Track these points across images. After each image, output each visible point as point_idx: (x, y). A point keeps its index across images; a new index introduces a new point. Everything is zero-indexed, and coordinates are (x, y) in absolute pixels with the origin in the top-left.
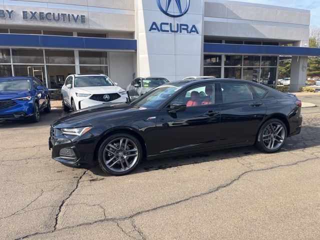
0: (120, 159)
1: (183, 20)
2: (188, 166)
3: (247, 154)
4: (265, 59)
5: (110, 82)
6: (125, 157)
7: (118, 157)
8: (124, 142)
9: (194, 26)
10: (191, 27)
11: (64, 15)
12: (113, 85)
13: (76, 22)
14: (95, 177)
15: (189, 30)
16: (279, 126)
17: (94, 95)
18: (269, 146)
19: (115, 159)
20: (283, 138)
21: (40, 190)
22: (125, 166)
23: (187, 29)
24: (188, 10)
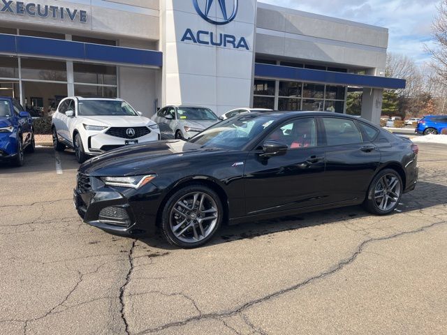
0: (192, 224)
1: (228, 29)
2: (283, 233)
3: (352, 216)
4: (330, 89)
5: (131, 111)
6: (200, 220)
7: (189, 220)
8: (199, 199)
9: (243, 39)
10: (239, 39)
11: (54, 8)
12: (136, 115)
13: (72, 19)
14: (154, 250)
15: (236, 43)
16: (393, 179)
17: (112, 128)
18: (381, 206)
19: (185, 224)
20: (398, 195)
21: (76, 273)
22: (199, 233)
23: (233, 42)
24: (235, 16)
